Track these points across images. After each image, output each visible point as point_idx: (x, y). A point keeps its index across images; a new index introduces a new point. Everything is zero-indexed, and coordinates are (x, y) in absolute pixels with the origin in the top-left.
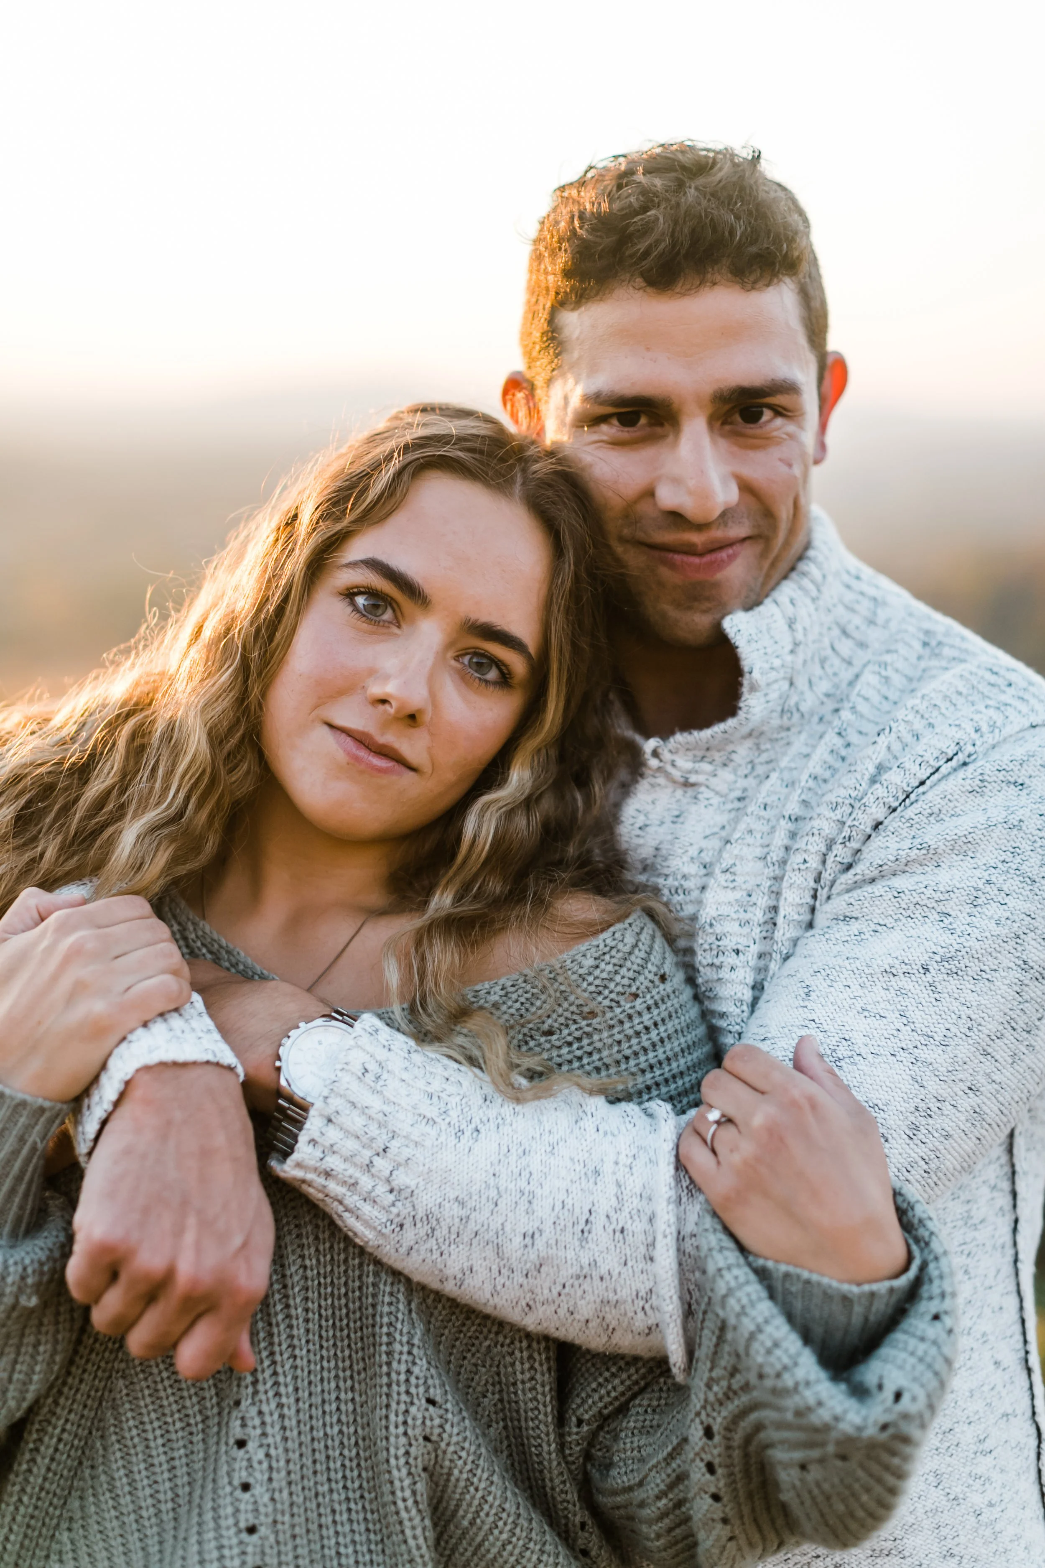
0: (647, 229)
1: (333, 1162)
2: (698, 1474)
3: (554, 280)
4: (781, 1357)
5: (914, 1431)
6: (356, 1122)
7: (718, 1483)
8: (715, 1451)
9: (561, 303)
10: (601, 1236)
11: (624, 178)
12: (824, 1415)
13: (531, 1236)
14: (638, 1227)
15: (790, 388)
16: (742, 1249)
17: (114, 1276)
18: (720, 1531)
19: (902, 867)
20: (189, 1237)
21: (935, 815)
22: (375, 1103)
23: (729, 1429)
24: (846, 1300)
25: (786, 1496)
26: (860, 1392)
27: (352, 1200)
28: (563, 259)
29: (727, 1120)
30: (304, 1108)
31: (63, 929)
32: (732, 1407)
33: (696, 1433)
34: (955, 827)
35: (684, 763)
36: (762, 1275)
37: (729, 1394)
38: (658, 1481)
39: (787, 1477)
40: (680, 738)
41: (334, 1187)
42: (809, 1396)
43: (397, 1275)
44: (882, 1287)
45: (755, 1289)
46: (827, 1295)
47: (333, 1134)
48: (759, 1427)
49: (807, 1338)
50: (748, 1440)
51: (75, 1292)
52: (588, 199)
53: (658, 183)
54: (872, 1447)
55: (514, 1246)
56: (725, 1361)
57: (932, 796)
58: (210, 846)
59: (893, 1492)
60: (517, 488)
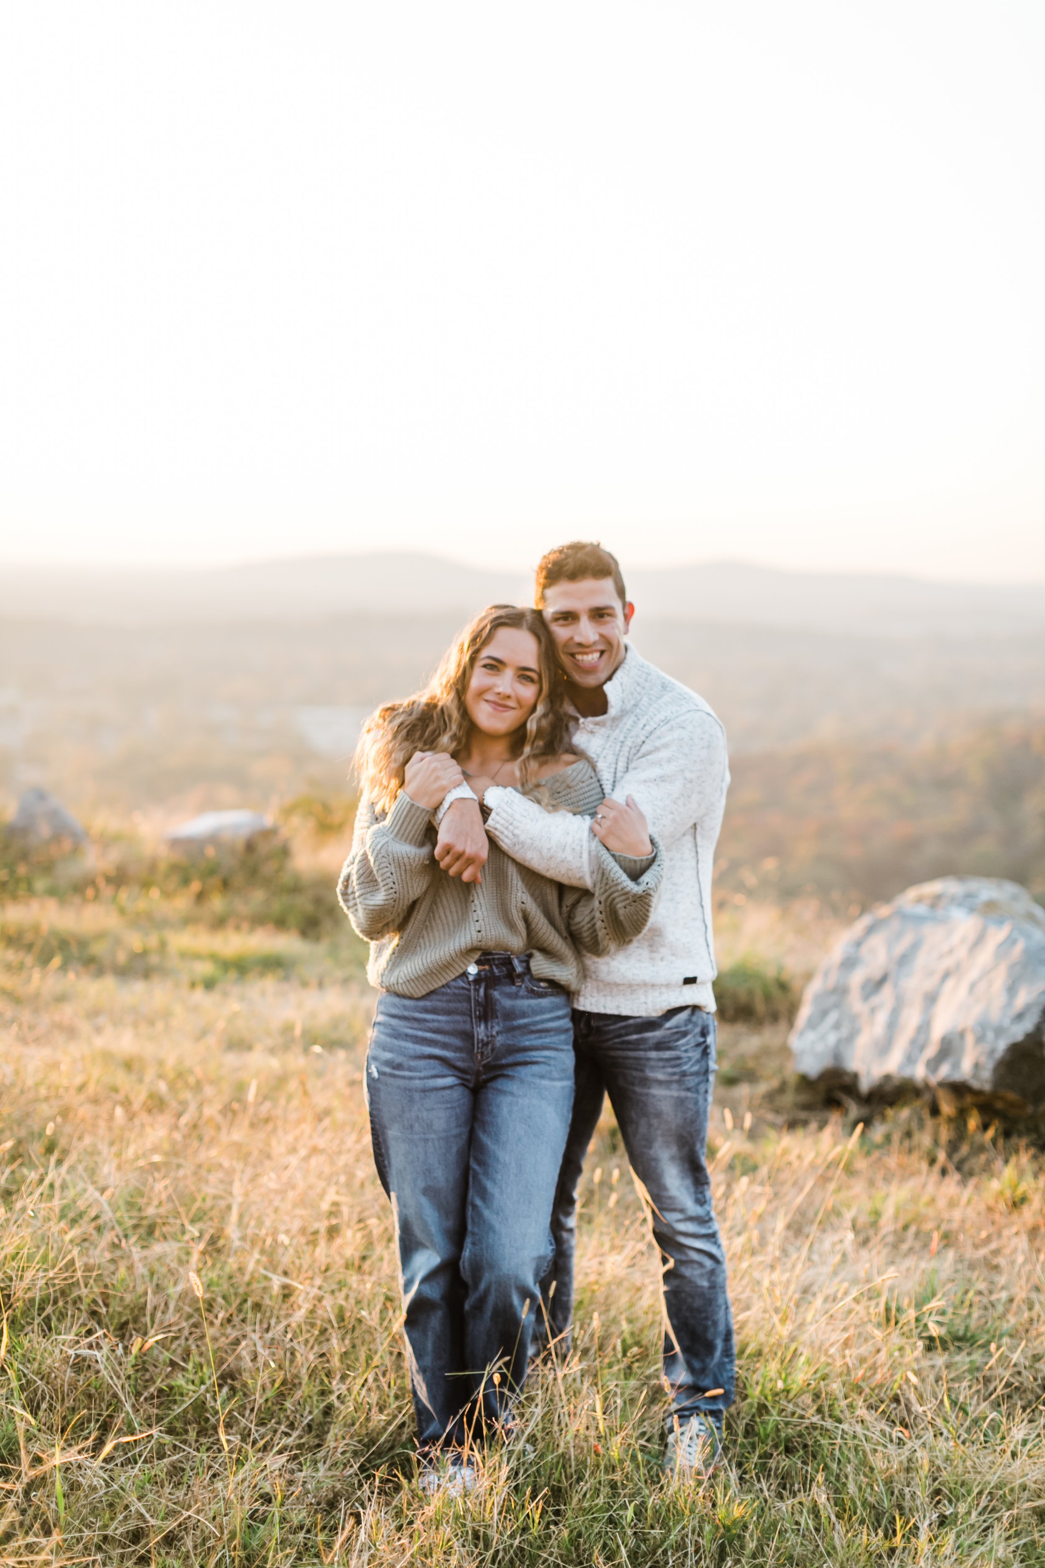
0: (567, 564)
1: (498, 826)
2: (598, 915)
3: (542, 580)
4: (618, 875)
5: (652, 893)
6: (504, 815)
7: (603, 916)
8: (602, 908)
9: (545, 587)
10: (568, 850)
11: (561, 552)
12: (628, 889)
13: (549, 849)
14: (578, 848)
15: (611, 608)
16: (608, 849)
17: (448, 853)
18: (604, 931)
19: (649, 753)
20: (469, 842)
21: (659, 738)
22: (510, 811)
23: (606, 901)
24: (635, 861)
25: (622, 918)
26: (638, 884)
27: (502, 837)
28: (544, 573)
29: (603, 817)
30: (491, 810)
31: (430, 762)
32: (606, 895)
33: (597, 903)
34: (664, 740)
35: (591, 726)
36: (613, 856)
37: (605, 891)
38: (587, 919)
39: (621, 912)
40: (590, 719)
41: (497, 833)
42: (625, 884)
43: (514, 860)
44: (644, 858)
45: (611, 859)
46: (630, 860)
47: (498, 818)
48: (614, 899)
49: (625, 871)
50: (611, 904)
51: (437, 858)
52: (552, 557)
53: (570, 551)
54: (641, 897)
55: (545, 851)
56: (604, 881)
57: (658, 733)
58: (464, 740)
59: (648, 911)
60: (525, 626)
